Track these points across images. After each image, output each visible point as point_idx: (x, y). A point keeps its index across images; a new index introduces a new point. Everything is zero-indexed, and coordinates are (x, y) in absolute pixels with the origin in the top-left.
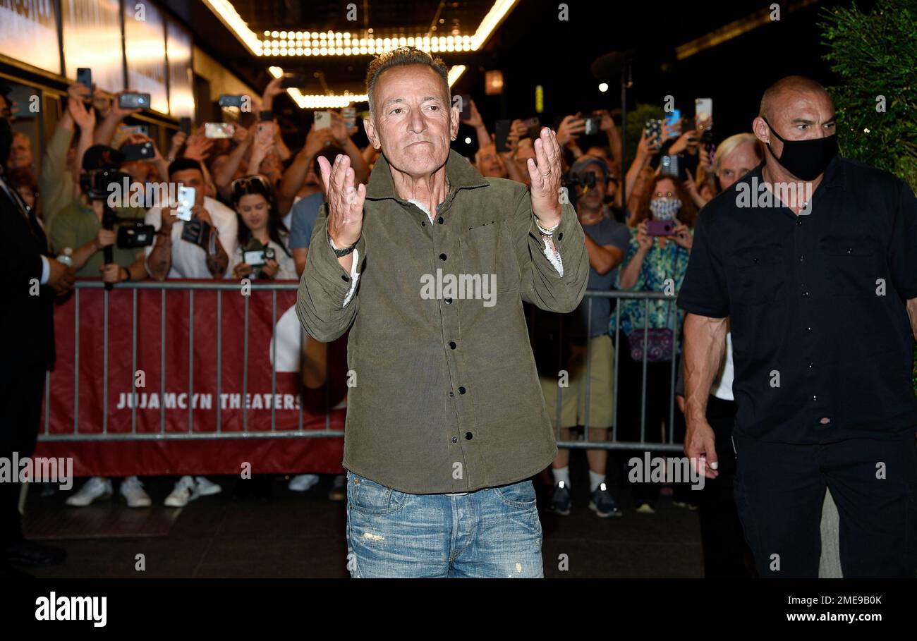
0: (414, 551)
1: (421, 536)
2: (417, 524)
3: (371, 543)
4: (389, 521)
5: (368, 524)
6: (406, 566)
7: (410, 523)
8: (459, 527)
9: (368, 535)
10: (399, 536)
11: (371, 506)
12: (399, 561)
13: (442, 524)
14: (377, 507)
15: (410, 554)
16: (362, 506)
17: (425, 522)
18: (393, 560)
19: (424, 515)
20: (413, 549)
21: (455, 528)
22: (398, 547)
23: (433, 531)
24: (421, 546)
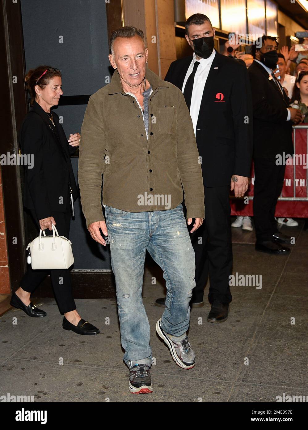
0: (134, 229)
1: (136, 224)
2: (135, 219)
3: (116, 227)
4: (123, 218)
5: (114, 220)
6: (132, 236)
7: (132, 219)
8: (151, 220)
9: (115, 225)
10: (128, 224)
11: (116, 213)
12: (128, 234)
13: (145, 219)
14: (118, 214)
15: (132, 231)
16: (111, 213)
17: (138, 218)
18: (126, 233)
19: (137, 216)
20: (133, 228)
21: (150, 220)
22: (128, 228)
23: (141, 221)
24: (137, 228)
